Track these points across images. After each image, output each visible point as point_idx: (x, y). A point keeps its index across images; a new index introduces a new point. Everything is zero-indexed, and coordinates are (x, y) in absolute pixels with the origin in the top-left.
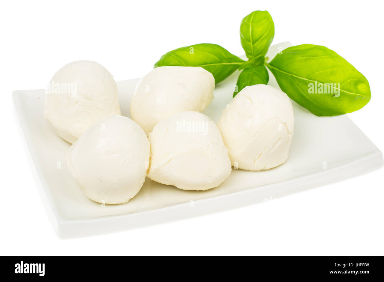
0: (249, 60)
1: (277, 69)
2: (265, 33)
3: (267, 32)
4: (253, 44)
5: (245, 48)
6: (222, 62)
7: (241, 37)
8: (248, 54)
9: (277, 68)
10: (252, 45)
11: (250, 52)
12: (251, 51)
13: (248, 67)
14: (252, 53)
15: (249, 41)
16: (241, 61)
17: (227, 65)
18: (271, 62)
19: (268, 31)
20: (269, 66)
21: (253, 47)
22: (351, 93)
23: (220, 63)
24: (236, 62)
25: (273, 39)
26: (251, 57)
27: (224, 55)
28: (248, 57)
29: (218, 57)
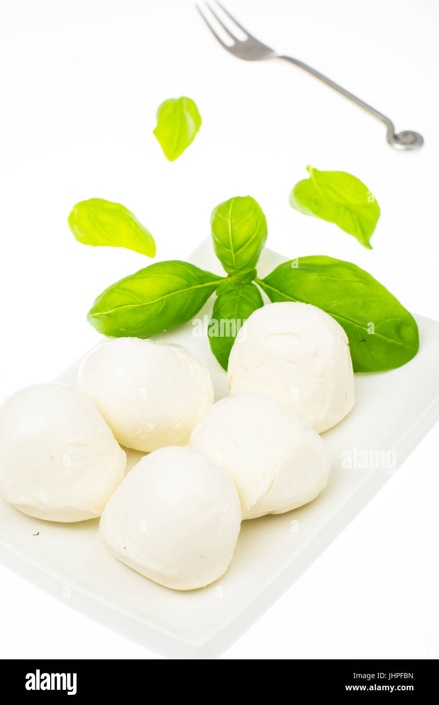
0: (230, 276)
1: (277, 291)
2: (253, 234)
3: (256, 232)
4: (235, 252)
5: (223, 258)
6: (192, 285)
7: (215, 241)
8: (226, 267)
9: (276, 288)
10: (233, 253)
11: (230, 264)
12: (233, 263)
13: (230, 288)
14: (235, 265)
15: (229, 248)
16: (219, 279)
17: (199, 289)
18: (265, 278)
19: (258, 230)
20: (263, 284)
21: (235, 257)
22: (389, 340)
23: (189, 287)
24: (210, 281)
25: (265, 241)
26: (232, 271)
27: (193, 274)
28: (226, 271)
29: (185, 279)
